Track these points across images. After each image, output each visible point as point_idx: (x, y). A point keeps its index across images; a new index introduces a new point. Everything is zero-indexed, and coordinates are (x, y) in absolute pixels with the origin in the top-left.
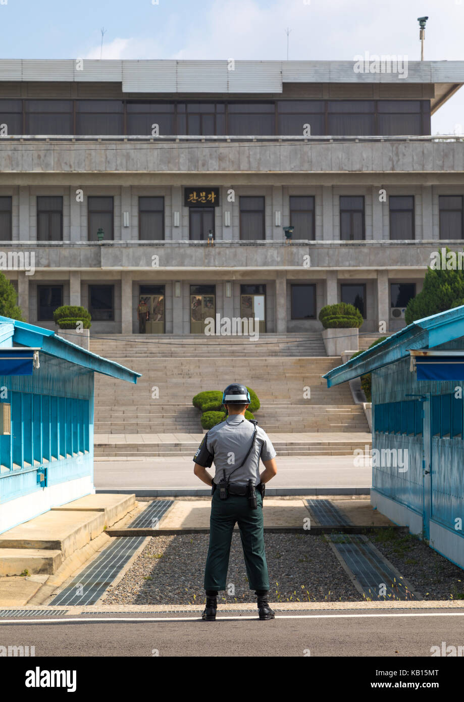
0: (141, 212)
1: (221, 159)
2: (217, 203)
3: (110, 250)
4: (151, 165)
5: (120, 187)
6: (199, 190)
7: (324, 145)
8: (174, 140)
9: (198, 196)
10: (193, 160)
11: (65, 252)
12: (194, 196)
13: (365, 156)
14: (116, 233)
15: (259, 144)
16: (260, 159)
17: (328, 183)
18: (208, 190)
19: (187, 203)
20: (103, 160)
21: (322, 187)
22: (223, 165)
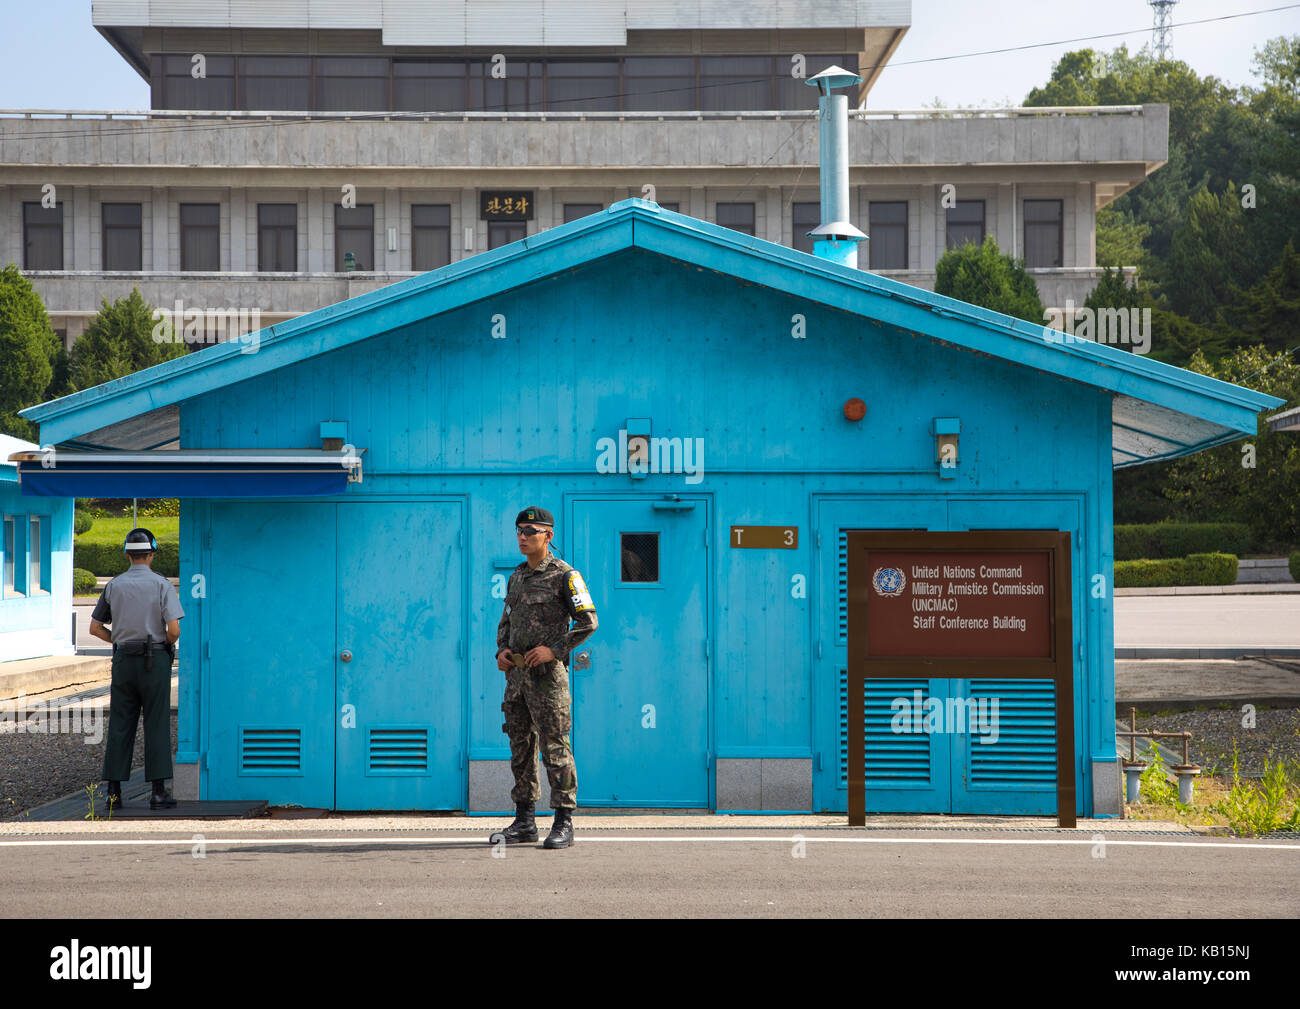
0: (415, 228)
1: (531, 147)
2: (530, 214)
3: (363, 286)
4: (425, 157)
5: (384, 191)
6: (502, 194)
7: (688, 125)
8: (461, 119)
9: (501, 203)
10: (489, 150)
11: (296, 289)
12: (495, 205)
13: (750, 141)
14: (378, 261)
15: (589, 124)
16: (591, 148)
17: (698, 184)
18: (517, 195)
19: (485, 215)
20: (353, 148)
21: (689, 189)
22: (535, 157)
